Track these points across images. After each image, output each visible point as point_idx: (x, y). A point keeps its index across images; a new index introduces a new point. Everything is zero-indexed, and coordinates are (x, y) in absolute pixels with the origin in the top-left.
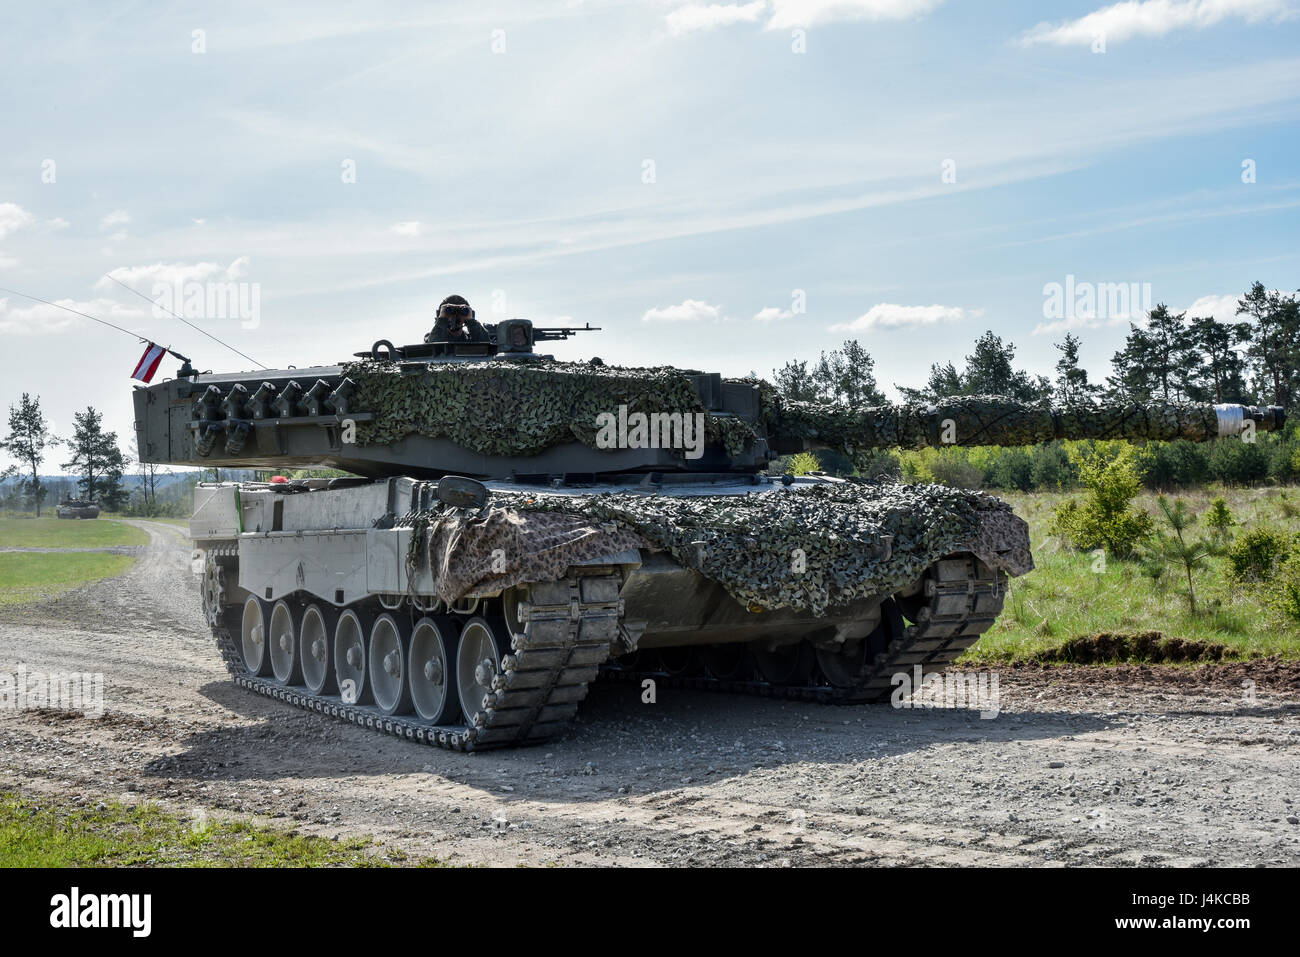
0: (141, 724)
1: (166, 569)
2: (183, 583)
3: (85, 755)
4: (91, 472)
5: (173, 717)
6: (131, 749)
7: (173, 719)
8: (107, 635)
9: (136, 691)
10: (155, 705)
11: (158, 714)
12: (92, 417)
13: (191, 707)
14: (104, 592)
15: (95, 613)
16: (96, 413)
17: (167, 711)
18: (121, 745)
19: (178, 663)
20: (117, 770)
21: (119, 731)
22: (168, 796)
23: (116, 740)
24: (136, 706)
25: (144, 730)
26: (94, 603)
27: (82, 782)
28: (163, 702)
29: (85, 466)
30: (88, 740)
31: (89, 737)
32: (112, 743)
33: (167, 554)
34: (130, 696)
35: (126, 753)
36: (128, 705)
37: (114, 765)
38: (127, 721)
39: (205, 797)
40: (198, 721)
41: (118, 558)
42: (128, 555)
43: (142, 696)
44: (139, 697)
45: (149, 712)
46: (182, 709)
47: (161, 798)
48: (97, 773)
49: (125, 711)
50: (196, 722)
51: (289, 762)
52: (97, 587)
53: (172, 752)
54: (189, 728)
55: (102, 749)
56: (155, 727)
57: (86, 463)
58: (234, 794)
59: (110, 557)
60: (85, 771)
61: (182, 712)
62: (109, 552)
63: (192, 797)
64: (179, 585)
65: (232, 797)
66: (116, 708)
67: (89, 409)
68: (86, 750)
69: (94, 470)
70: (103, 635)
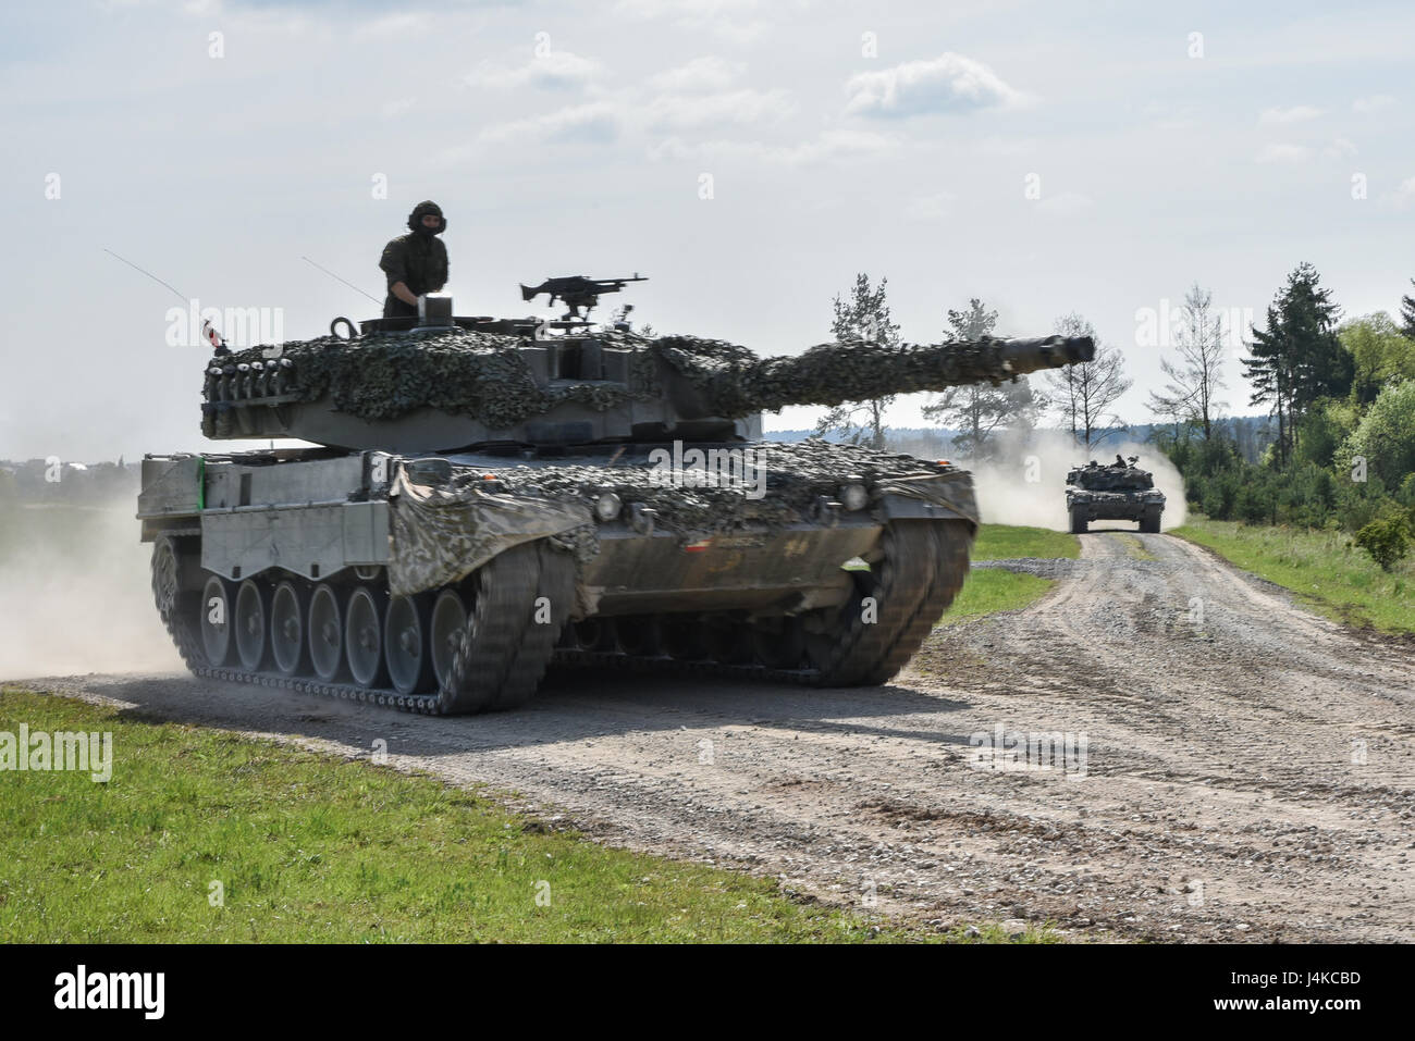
0: (1040, 831)
1: (1105, 599)
2: (1130, 622)
3: (951, 869)
4: (976, 422)
5: (1093, 823)
6: (1023, 865)
7: (1093, 826)
8: (994, 698)
9: (1036, 783)
10: (1065, 804)
11: (1069, 817)
12: (979, 318)
13: (1123, 809)
14: (992, 631)
15: (974, 663)
16: (987, 311)
17: (1083, 814)
18: (1007, 860)
19: (1109, 743)
20: (1000, 891)
21: (1004, 840)
22: (1073, 925)
23: (1000, 852)
24: (1035, 805)
25: (1045, 840)
26: (974, 649)
27: (946, 904)
28: (1078, 801)
29: (966, 411)
30: (956, 851)
31: (958, 846)
32: (993, 855)
33: (1110, 574)
34: (1026, 791)
35: (1015, 869)
36: (1022, 803)
37: (994, 884)
38: (1022, 826)
39: (1129, 928)
40: (1134, 830)
41: (1020, 579)
42: (1040, 575)
43: (1046, 790)
44: (1040, 793)
45: (1053, 815)
46: (1107, 813)
47: (1063, 928)
48: (968, 894)
49: (1016, 812)
50: (1129, 832)
51: (1269, 891)
52: (980, 623)
53: (1086, 871)
54: (1117, 839)
55: (977, 863)
56: (1062, 836)
57: (967, 404)
58: (1175, 927)
59: (1008, 577)
60: (952, 892)
61: (1108, 816)
62: (1008, 569)
63: (1111, 928)
64: (1123, 625)
65: (1171, 930)
66: (1004, 806)
67: (974, 303)
68: (954, 863)
69: (982, 419)
70: (985, 697)
